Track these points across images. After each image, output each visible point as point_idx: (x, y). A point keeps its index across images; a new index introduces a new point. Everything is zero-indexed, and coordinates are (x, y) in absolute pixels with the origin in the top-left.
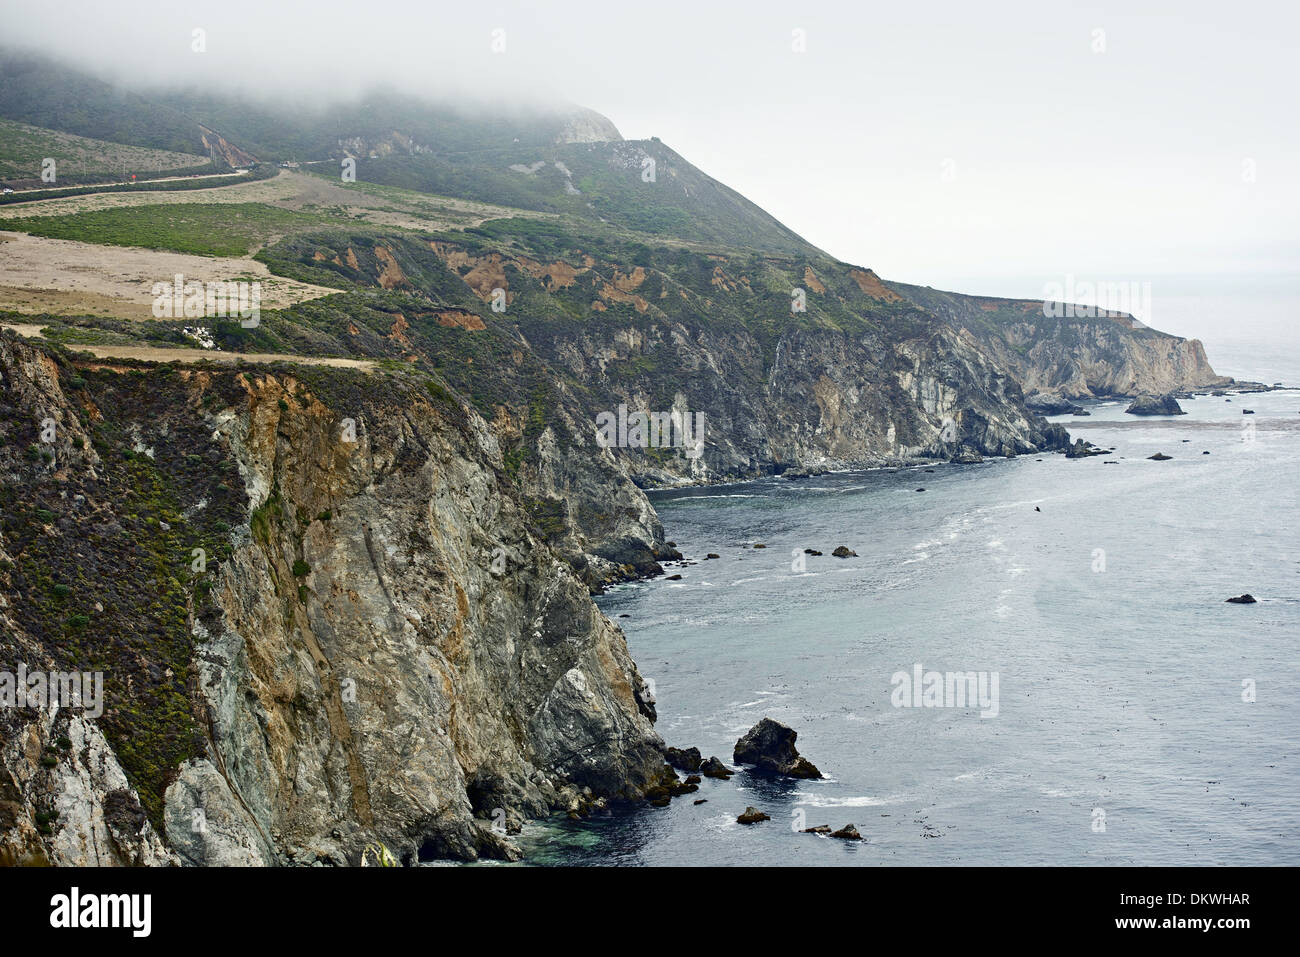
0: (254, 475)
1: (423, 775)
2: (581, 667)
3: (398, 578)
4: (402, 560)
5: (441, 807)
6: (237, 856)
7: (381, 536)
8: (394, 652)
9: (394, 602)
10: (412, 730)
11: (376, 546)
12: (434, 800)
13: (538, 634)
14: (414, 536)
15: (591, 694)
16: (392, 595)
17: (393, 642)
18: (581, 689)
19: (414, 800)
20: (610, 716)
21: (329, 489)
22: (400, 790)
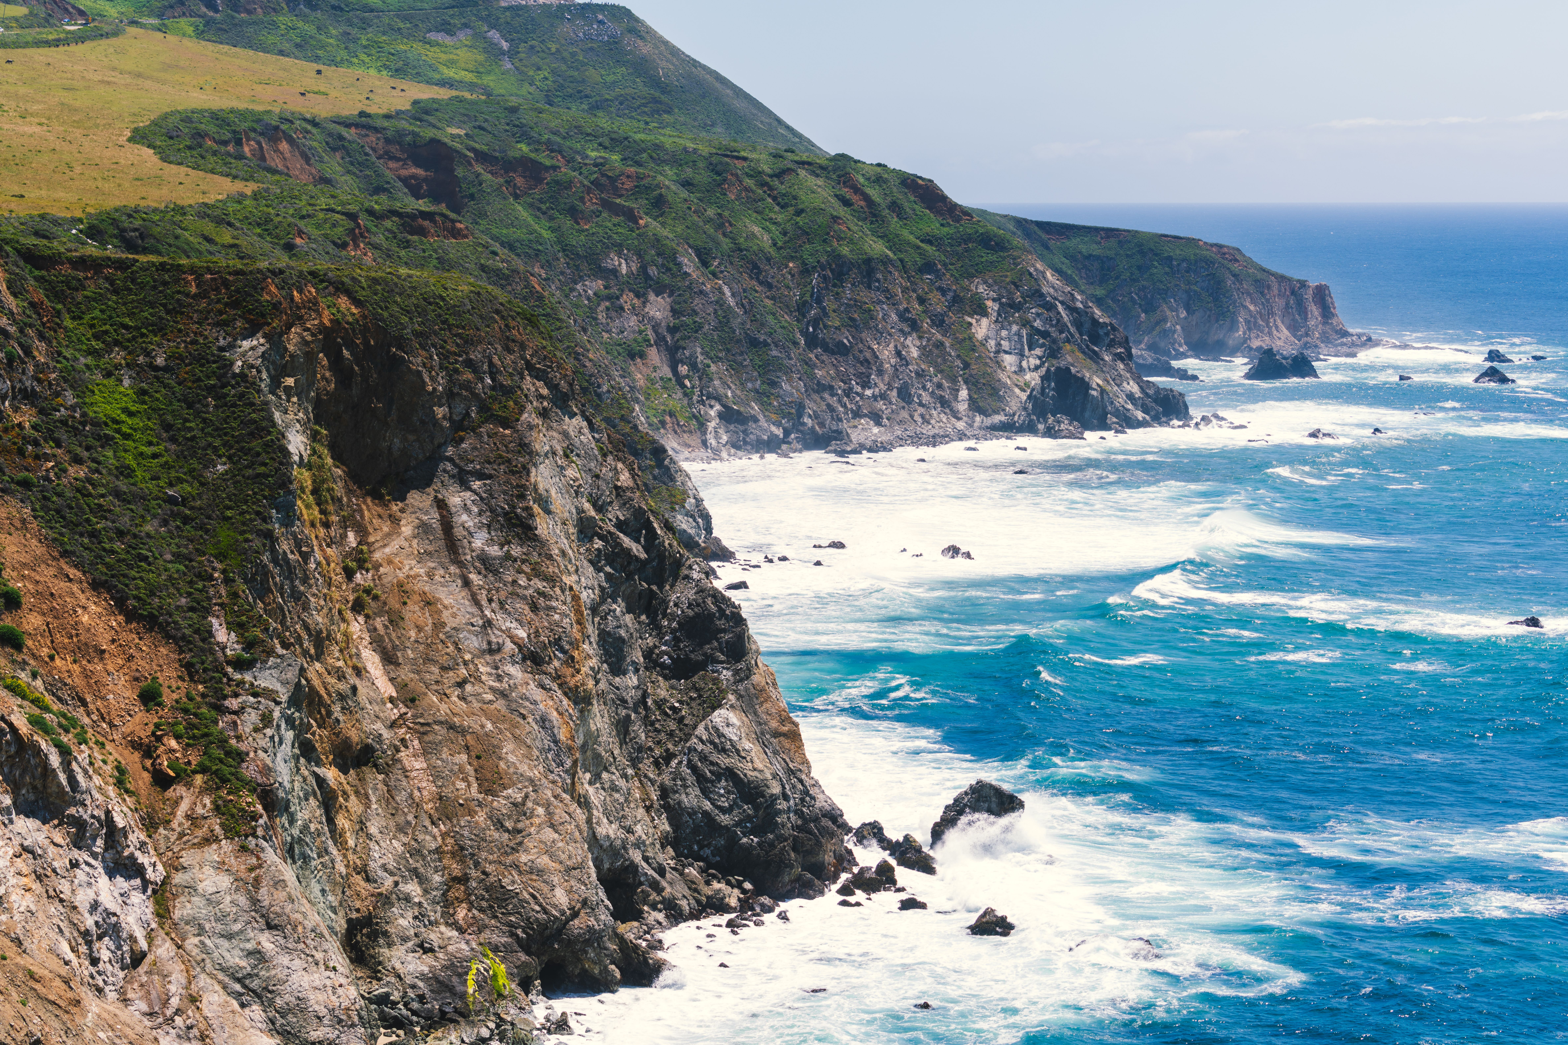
1: (544, 861)
2: (732, 706)
3: (491, 577)
4: (494, 551)
5: (572, 908)
7: (464, 517)
8: (491, 683)
9: (487, 613)
10: (526, 796)
11: (458, 532)
12: (561, 898)
13: (667, 660)
14: (511, 518)
15: (747, 745)
16: (484, 603)
17: (488, 669)
18: (735, 738)
19: (534, 897)
20: (775, 776)
21: (390, 448)
22: (513, 882)
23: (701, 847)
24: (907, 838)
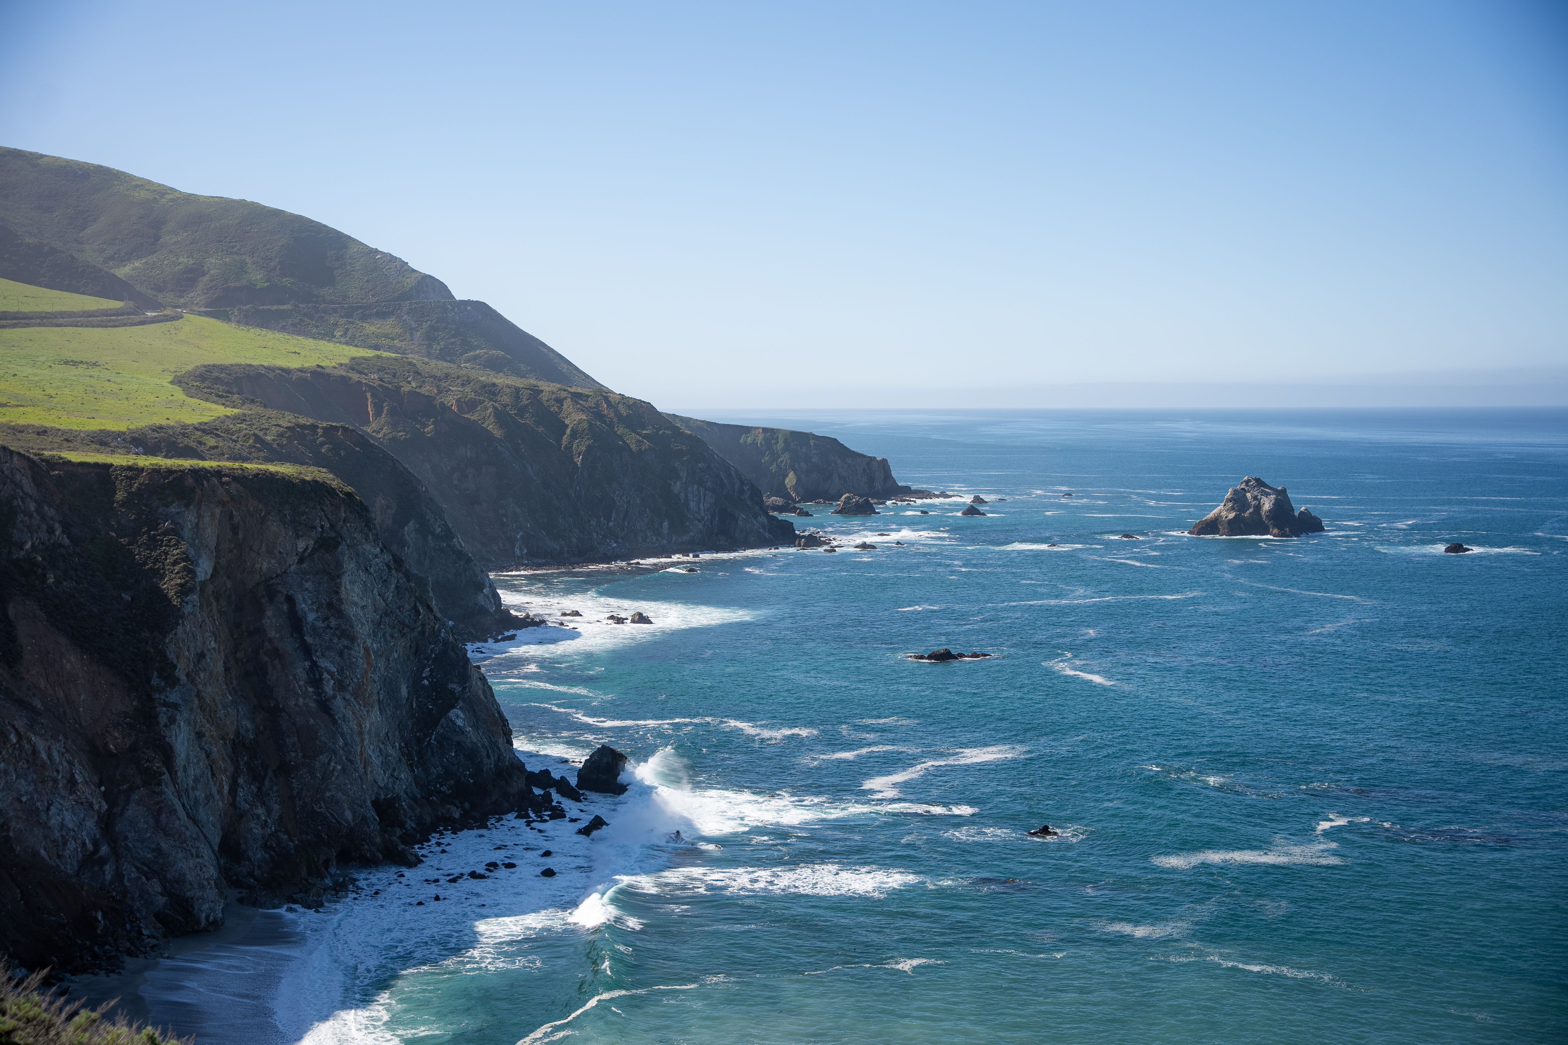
0: (199, 556)
1: (339, 795)
2: (460, 708)
4: (321, 624)
5: (355, 821)
6: (191, 865)
7: (303, 605)
9: (314, 658)
10: (331, 760)
11: (299, 614)
12: (349, 816)
13: (426, 682)
14: (330, 605)
15: (469, 729)
16: (313, 652)
17: (313, 690)
18: (461, 725)
19: (332, 815)
20: (483, 745)
21: (261, 568)
22: (321, 808)
23: (441, 786)
24: (562, 777)
